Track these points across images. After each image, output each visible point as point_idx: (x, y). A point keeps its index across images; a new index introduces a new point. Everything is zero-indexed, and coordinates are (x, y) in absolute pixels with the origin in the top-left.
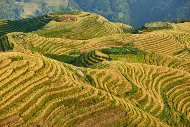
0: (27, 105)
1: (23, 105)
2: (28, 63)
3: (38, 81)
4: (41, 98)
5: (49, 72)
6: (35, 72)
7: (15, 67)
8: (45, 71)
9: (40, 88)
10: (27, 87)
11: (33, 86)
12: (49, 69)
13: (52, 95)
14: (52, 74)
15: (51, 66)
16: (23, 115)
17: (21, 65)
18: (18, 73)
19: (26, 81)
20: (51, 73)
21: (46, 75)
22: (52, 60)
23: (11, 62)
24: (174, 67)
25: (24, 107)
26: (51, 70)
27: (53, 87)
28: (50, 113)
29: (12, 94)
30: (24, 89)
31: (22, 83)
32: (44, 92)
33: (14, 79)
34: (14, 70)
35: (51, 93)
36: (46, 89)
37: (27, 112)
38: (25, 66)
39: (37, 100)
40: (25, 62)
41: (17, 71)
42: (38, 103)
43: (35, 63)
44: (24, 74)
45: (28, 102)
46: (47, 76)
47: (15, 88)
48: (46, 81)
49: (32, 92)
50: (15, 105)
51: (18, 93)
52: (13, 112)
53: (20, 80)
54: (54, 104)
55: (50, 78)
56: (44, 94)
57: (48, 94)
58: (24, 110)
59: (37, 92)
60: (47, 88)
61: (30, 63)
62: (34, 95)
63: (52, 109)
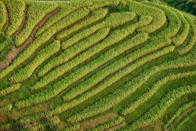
2: (138, 18)
3: (156, 51)
4: (160, 84)
5: (176, 36)
6: (151, 35)
8: (169, 35)
9: (158, 65)
10: (134, 62)
11: (146, 60)
12: (176, 30)
13: (180, 80)
14: (181, 40)
15: (180, 24)
16: (125, 112)
19: (132, 50)
20: (180, 37)
21: (170, 41)
22: (182, 14)
23: (108, 15)
25: (127, 99)
26: (180, 32)
27: (182, 65)
28: (175, 113)
29: (106, 73)
30: (130, 64)
31: (125, 55)
32: (166, 73)
33: (112, 46)
34: (112, 30)
35: (179, 75)
36: (170, 67)
37: (132, 108)
38: (132, 22)
39: (151, 87)
40: (133, 15)
41: (117, 32)
43: (151, 19)
44: (130, 37)
45: (134, 89)
46: (172, 43)
48: (171, 53)
49: (143, 71)
50: (111, 93)
52: (107, 107)
53: (122, 49)
54: (183, 96)
55: (177, 48)
56: (166, 76)
57: (173, 77)
58: (126, 103)
59: (152, 73)
60: (172, 65)
61: (143, 17)
62: (147, 78)
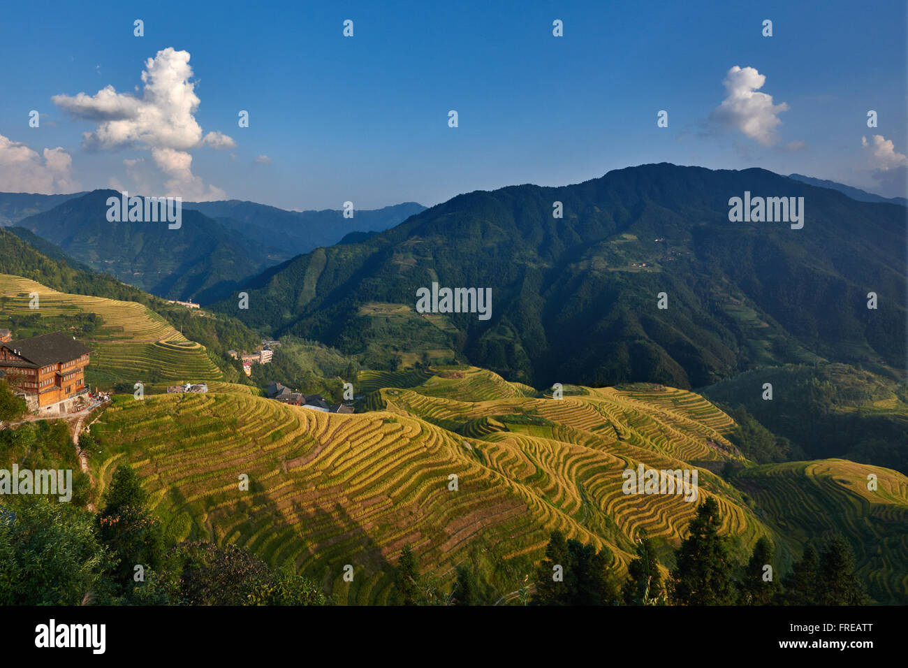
0: (399, 481)
1: (393, 482)
7: (387, 431)
17: (394, 429)
18: (390, 440)
24: (593, 447)
42: (412, 480)
47: (384, 458)
51: (388, 465)
63: (430, 490)
